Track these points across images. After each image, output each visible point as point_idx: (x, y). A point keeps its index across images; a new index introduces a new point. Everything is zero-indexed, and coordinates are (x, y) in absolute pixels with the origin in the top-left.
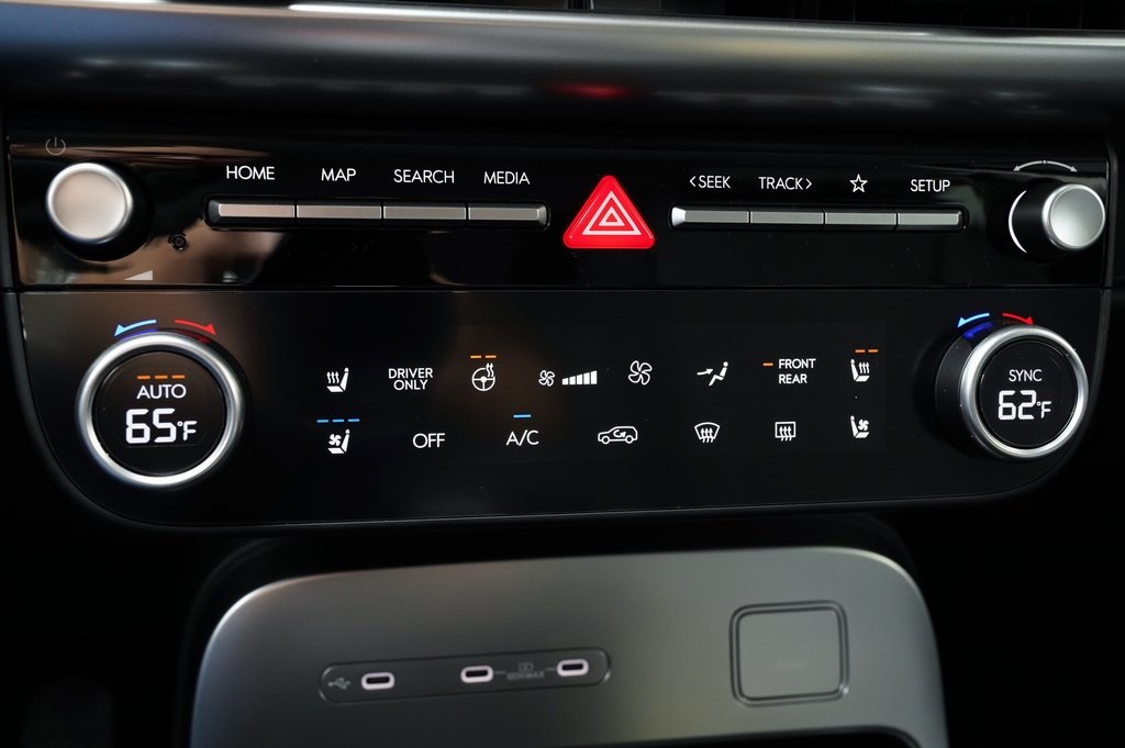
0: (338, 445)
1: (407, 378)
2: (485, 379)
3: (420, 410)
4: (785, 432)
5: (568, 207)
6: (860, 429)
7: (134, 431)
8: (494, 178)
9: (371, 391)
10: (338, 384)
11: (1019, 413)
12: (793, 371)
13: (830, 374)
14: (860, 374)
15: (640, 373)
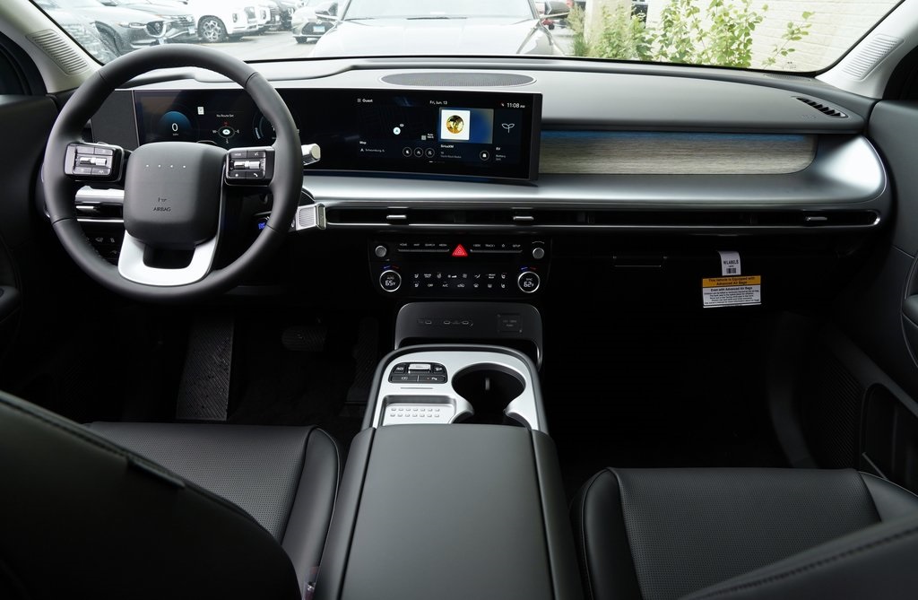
0: (417, 285)
1: (427, 276)
2: (439, 276)
3: (429, 281)
4: (490, 286)
5: (453, 249)
6: (503, 286)
7: (387, 284)
8: (441, 245)
9: (421, 277)
10: (417, 276)
11: (528, 285)
12: (491, 276)
13: (498, 277)
14: (503, 277)
15: (465, 276)
